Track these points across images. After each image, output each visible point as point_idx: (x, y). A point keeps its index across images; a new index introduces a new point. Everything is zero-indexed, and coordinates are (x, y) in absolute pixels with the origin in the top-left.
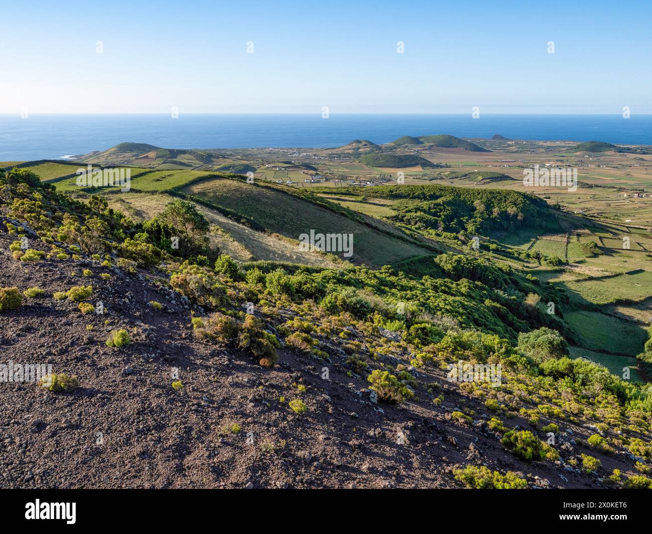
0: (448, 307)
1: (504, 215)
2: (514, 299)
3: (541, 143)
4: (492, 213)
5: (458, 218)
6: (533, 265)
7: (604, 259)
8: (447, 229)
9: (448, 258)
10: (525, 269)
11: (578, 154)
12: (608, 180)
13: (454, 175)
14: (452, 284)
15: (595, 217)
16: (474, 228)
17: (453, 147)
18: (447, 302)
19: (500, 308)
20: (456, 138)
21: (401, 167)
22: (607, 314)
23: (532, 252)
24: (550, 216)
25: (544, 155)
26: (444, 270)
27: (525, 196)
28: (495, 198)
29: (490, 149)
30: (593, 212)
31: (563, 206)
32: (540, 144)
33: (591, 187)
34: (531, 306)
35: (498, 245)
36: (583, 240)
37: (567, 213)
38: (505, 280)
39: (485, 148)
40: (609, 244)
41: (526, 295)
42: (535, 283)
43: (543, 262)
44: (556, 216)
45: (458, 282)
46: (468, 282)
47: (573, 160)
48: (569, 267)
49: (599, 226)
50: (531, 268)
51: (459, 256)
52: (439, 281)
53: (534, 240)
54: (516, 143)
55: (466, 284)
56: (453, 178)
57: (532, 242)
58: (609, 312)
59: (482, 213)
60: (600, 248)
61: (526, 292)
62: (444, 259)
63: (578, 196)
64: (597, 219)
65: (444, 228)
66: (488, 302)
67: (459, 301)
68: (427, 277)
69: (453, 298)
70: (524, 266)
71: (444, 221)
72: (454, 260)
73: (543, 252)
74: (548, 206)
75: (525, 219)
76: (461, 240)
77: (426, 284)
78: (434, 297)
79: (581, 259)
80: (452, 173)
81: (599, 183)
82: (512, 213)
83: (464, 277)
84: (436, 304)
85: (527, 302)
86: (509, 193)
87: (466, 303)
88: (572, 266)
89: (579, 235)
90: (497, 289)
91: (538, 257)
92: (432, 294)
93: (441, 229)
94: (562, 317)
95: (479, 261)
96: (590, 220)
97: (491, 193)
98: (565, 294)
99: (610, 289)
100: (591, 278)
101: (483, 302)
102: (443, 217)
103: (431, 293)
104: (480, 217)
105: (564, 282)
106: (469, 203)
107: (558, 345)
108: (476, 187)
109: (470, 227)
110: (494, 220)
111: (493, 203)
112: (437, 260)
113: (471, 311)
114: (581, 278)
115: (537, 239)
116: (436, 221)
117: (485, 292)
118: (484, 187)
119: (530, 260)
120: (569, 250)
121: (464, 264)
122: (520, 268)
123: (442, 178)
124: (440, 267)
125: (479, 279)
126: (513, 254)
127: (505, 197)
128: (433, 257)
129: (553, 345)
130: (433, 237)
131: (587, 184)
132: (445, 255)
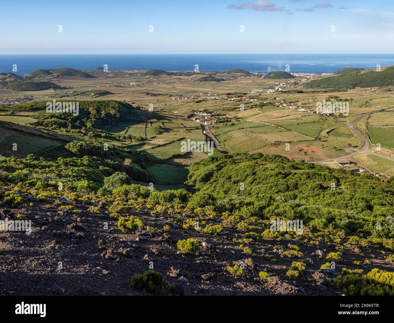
0: (74, 174)
1: (108, 115)
2: (117, 163)
3: (126, 71)
4: (101, 114)
5: (80, 120)
6: (128, 142)
7: (165, 134)
8: (73, 127)
9: (74, 145)
10: (123, 145)
11: (147, 77)
12: (164, 91)
13: (75, 93)
14: (78, 160)
15: (159, 112)
16: (91, 125)
17: (73, 75)
18: (74, 171)
19: (108, 170)
20: (74, 70)
21: (39, 90)
22: (169, 164)
23: (126, 135)
24: (135, 113)
25: (128, 78)
26: (72, 152)
27: (119, 103)
28: (101, 105)
29: (97, 76)
30: (158, 109)
31: (142, 107)
32: (126, 72)
33: (156, 95)
34: (127, 166)
35: (107, 133)
36: (154, 125)
37: (145, 111)
38: (111, 154)
39: (94, 76)
40: (167, 126)
41: (124, 160)
42: (129, 152)
43: (133, 140)
44: (138, 113)
45: (82, 158)
46: (88, 157)
47: (145, 81)
48: (148, 141)
49: (161, 117)
50: (127, 144)
51: (81, 142)
52: (68, 159)
53: (127, 128)
54: (112, 72)
55: (87, 159)
56: (75, 95)
57: (126, 130)
58: (170, 163)
59: (95, 115)
60: (163, 128)
61: (123, 158)
62: (71, 146)
63: (150, 101)
64: (160, 113)
65: (71, 127)
66: (101, 168)
67: (82, 170)
68: (60, 158)
69: (78, 168)
70: (123, 144)
71: (71, 122)
72: (78, 145)
73: (133, 134)
74: (133, 108)
75: (121, 116)
76: (83, 133)
77: (60, 162)
78: (65, 169)
79: (154, 136)
80: (75, 92)
81: (160, 93)
82: (113, 114)
83: (86, 155)
84: (66, 174)
85: (125, 164)
86: (110, 102)
87: (86, 170)
88: (149, 140)
89: (151, 123)
90: (107, 159)
91: (130, 137)
92: (63, 168)
93: (69, 127)
94: (145, 169)
95: (94, 144)
96: (156, 114)
97: (99, 102)
98: (147, 156)
99: (169, 150)
100: (159, 146)
101: (98, 168)
102: (70, 120)
103: (63, 167)
104: (94, 118)
105: (145, 150)
106: (86, 110)
107: (125, 180)
108: (91, 100)
109: (89, 125)
110: (102, 118)
111: (101, 108)
112: (67, 147)
113: (90, 174)
114: (154, 146)
115: (129, 128)
116: (66, 123)
117: (99, 162)
118: (94, 100)
119: (126, 140)
120: (147, 131)
121: (85, 147)
122: (120, 145)
123: (68, 96)
124: (69, 151)
125: (95, 155)
126: (116, 138)
127: (108, 104)
128: (64, 145)
129: (122, 181)
130: (65, 133)
131: (154, 94)
132: (72, 143)
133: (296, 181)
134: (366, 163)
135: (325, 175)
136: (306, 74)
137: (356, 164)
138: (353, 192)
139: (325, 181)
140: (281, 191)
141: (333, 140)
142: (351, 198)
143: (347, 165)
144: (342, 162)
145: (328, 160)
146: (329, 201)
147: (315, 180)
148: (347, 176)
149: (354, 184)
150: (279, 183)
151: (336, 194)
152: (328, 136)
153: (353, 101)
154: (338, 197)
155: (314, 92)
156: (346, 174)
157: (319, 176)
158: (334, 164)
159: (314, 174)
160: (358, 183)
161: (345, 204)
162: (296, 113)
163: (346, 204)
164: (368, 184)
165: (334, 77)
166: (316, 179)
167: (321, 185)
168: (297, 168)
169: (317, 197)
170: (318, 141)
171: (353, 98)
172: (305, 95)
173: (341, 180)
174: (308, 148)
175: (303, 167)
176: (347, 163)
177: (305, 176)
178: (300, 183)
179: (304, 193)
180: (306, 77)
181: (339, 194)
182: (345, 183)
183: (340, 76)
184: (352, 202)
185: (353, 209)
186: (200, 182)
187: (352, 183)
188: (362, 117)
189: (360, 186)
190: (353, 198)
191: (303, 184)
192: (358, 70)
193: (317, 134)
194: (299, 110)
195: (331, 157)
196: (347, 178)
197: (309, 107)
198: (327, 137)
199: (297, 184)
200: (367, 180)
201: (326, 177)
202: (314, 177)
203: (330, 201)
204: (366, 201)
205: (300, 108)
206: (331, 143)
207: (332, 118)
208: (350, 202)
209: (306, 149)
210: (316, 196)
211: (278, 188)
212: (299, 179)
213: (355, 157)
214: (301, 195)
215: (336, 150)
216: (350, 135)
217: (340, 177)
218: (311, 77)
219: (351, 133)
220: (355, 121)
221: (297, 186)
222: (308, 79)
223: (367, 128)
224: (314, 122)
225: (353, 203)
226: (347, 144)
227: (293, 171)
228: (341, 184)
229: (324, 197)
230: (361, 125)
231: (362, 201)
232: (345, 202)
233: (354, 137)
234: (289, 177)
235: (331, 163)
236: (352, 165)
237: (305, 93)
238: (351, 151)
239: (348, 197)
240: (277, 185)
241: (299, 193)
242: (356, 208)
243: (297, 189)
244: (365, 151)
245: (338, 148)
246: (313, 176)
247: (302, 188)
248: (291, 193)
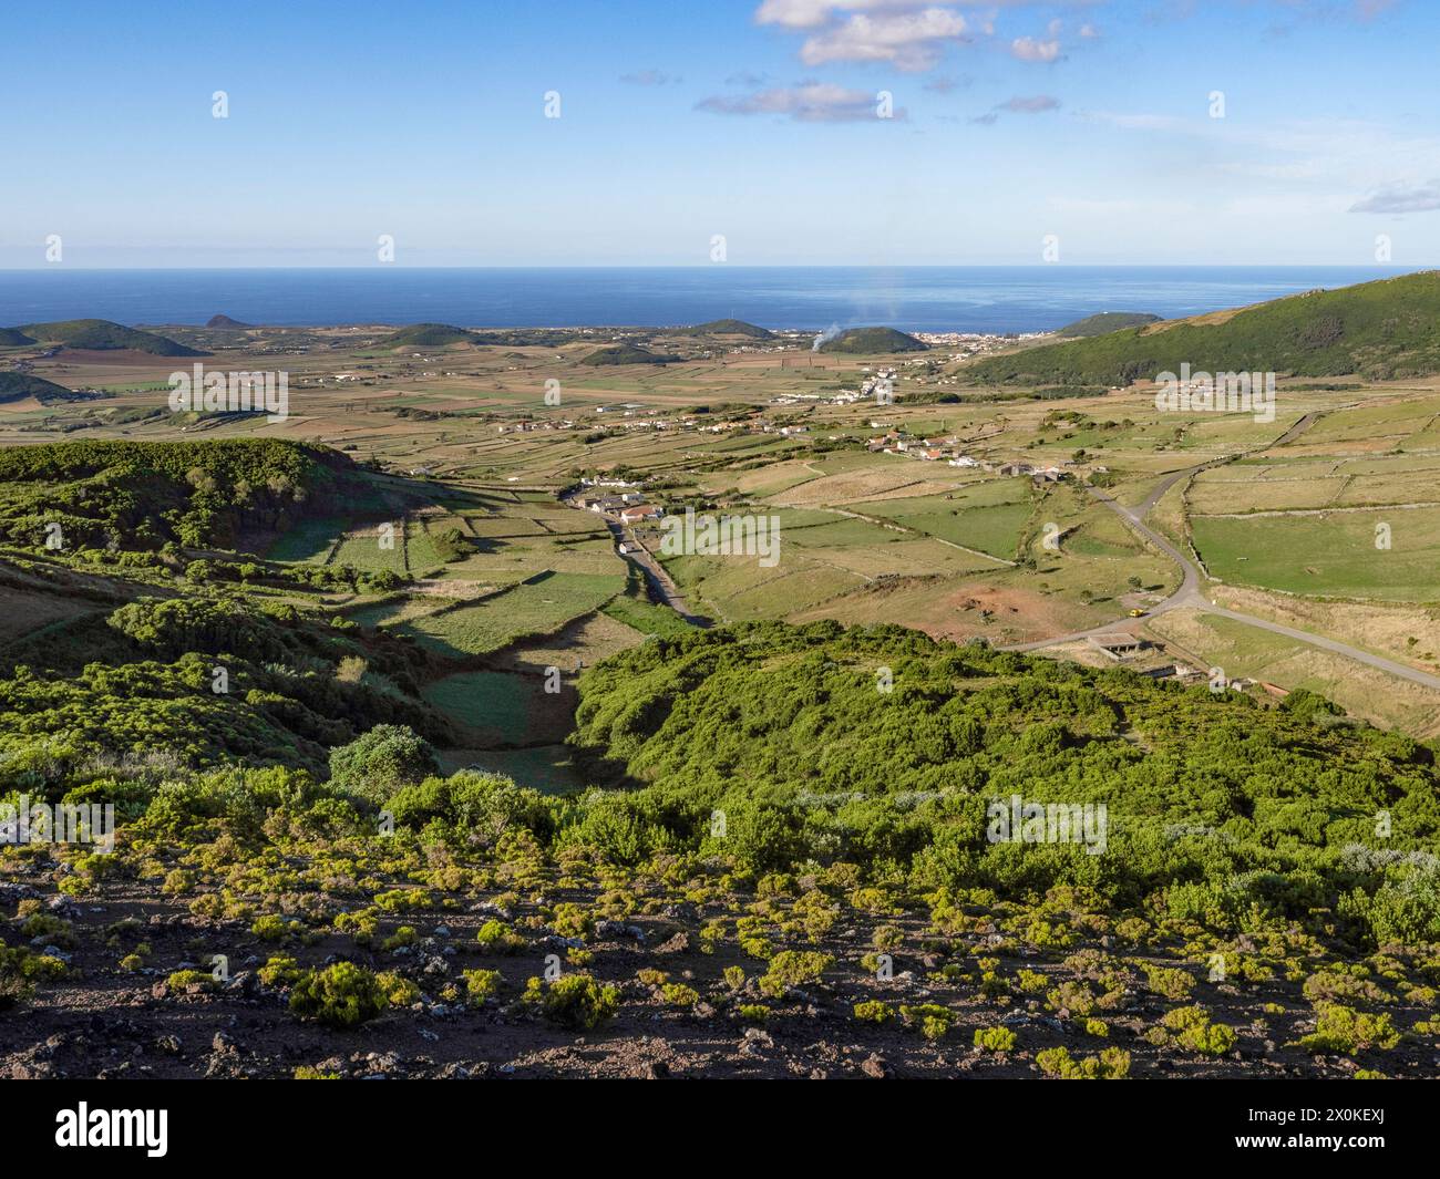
0: (159, 728)
1: (261, 494)
2: (312, 678)
3: (320, 332)
4: (233, 493)
5: (154, 514)
6: (342, 594)
7: (479, 561)
8: (128, 543)
9: (142, 613)
10: (326, 607)
11: (399, 350)
12: (465, 402)
13: (127, 415)
14: (162, 670)
15: (451, 478)
16: (196, 532)
17: (116, 348)
18: (154, 715)
19: (283, 703)
20: (119, 327)
22: (501, 671)
23: (335, 569)
24: (361, 485)
25: (327, 357)
26: (136, 641)
27: (302, 448)
28: (235, 459)
29: (208, 349)
30: (445, 468)
31: (386, 463)
32: (318, 334)
33: (434, 417)
34: (349, 684)
35: (258, 563)
36: (436, 529)
37: (396, 475)
38: (286, 641)
39: (194, 348)
40: (486, 529)
41: (337, 664)
42: (352, 633)
43: (362, 587)
44: (374, 484)
45: (177, 664)
46: (201, 659)
47: (391, 365)
48: (416, 589)
49: (462, 496)
50: (338, 603)
51: (170, 602)
52: (127, 671)
53: (335, 541)
54: (266, 334)
55: (197, 664)
56: (125, 422)
57: (332, 548)
58: (504, 666)
59: (210, 497)
60: (469, 540)
61: (335, 658)
62: (132, 617)
63: (413, 439)
64: (456, 482)
65: (121, 543)
66: (253, 696)
67: (184, 708)
68: (94, 665)
69: (169, 703)
70: (323, 601)
71: (117, 525)
72: (157, 614)
73: (359, 564)
74: (355, 466)
75: (309, 499)
76: (168, 565)
77: (94, 684)
78: (119, 710)
79: (437, 568)
80: (122, 409)
81: (450, 408)
82: (280, 489)
83: (190, 650)
84: (127, 727)
85: (341, 678)
86: (265, 445)
87: (202, 709)
88: (421, 585)
89: (425, 520)
90: (271, 662)
91: (349, 577)
92: (112, 705)
93: (113, 545)
94: (415, 694)
95: (220, 606)
96: (443, 485)
97: (223, 449)
98: (416, 645)
99: (500, 620)
100: (461, 605)
101: (242, 697)
102: (115, 516)
103: (111, 702)
104: (206, 507)
105: (410, 621)
106: (174, 476)
107: (413, 755)
108: (188, 439)
109: (187, 533)
110: (240, 507)
111: (232, 470)
112: (114, 621)
113: (218, 725)
114: (442, 608)
115: (343, 539)
116: (99, 528)
117: (245, 675)
118: (206, 437)
119: (334, 586)
120: (410, 551)
121: (185, 619)
122: (315, 607)
123: (97, 425)
124: (124, 636)
125: (227, 649)
126: (296, 579)
127: (258, 455)
128: (104, 615)
129: (403, 759)
130: (98, 568)
131: (427, 413)
132: (133, 607)
133: (977, 720)
134: (1194, 643)
135: (1071, 695)
136: (966, 336)
137: (1161, 648)
138: (1175, 752)
139: (1073, 714)
140: (928, 760)
141: (1080, 569)
142: (1177, 773)
143: (1130, 654)
144: (1116, 644)
145: (1068, 637)
146: (1101, 789)
147: (1040, 715)
148: (1147, 694)
149: (1176, 724)
150: (916, 728)
151: (1123, 762)
152: (1060, 554)
153: (1134, 430)
154: (1133, 772)
155: (996, 399)
156: (1138, 685)
157: (1051, 697)
158: (1087, 650)
159: (1037, 693)
160: (1188, 718)
161: (1159, 799)
162: (944, 473)
163: (1163, 796)
164: (1219, 720)
165: (1062, 346)
166: (1042, 710)
167: (1064, 730)
168: (969, 673)
169: (1059, 774)
170: (1025, 570)
171: (1132, 419)
172: (967, 410)
173: (1127, 710)
174: (994, 596)
175: (988, 668)
176: (1132, 648)
177: (1005, 701)
178: (990, 726)
179: (1010, 764)
180: (964, 345)
181: (1134, 760)
182: (1143, 718)
183: (1080, 342)
184: (1181, 789)
185: (1186, 813)
186: (626, 733)
187: (1167, 719)
188: (1167, 485)
189: (1195, 728)
190: (1184, 773)
191: (1001, 731)
192: (1139, 321)
193: (1023, 547)
194: (952, 463)
195: (1074, 627)
196: (1147, 701)
197: (985, 452)
198: (1057, 557)
199: (981, 731)
200: (1214, 707)
201: (1076, 701)
202: (1034, 703)
203: (1104, 788)
204: (1230, 784)
205: (955, 455)
206: (1070, 579)
207: (1066, 489)
208: (1174, 788)
209: (987, 600)
210: (1054, 770)
211: (918, 749)
212: (983, 711)
213: (1156, 623)
214: (998, 772)
215: (1091, 600)
216: (1133, 547)
217: (1122, 698)
218: (985, 345)
219: (1136, 539)
220: (1146, 499)
221: (981, 739)
222: (974, 354)
223: (1188, 521)
224: (1008, 504)
225: (1186, 791)
226: (1125, 580)
227: (962, 684)
228: (1129, 726)
229: (1081, 776)
230: (1168, 513)
231: (1214, 782)
232: (1157, 789)
233: (1148, 553)
234: (948, 704)
235: (1078, 647)
236: (1149, 651)
237: (968, 401)
238: (1143, 602)
239: (1165, 772)
240: (910, 739)
241: (994, 762)
242: (1199, 810)
243: (980, 747)
244: (1188, 602)
245: (1098, 593)
246: (1031, 699)
247: (998, 745)
248: (965, 765)
